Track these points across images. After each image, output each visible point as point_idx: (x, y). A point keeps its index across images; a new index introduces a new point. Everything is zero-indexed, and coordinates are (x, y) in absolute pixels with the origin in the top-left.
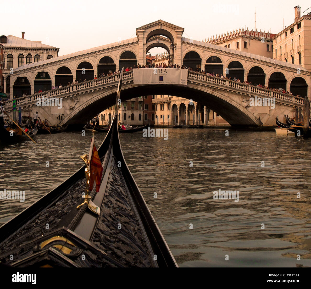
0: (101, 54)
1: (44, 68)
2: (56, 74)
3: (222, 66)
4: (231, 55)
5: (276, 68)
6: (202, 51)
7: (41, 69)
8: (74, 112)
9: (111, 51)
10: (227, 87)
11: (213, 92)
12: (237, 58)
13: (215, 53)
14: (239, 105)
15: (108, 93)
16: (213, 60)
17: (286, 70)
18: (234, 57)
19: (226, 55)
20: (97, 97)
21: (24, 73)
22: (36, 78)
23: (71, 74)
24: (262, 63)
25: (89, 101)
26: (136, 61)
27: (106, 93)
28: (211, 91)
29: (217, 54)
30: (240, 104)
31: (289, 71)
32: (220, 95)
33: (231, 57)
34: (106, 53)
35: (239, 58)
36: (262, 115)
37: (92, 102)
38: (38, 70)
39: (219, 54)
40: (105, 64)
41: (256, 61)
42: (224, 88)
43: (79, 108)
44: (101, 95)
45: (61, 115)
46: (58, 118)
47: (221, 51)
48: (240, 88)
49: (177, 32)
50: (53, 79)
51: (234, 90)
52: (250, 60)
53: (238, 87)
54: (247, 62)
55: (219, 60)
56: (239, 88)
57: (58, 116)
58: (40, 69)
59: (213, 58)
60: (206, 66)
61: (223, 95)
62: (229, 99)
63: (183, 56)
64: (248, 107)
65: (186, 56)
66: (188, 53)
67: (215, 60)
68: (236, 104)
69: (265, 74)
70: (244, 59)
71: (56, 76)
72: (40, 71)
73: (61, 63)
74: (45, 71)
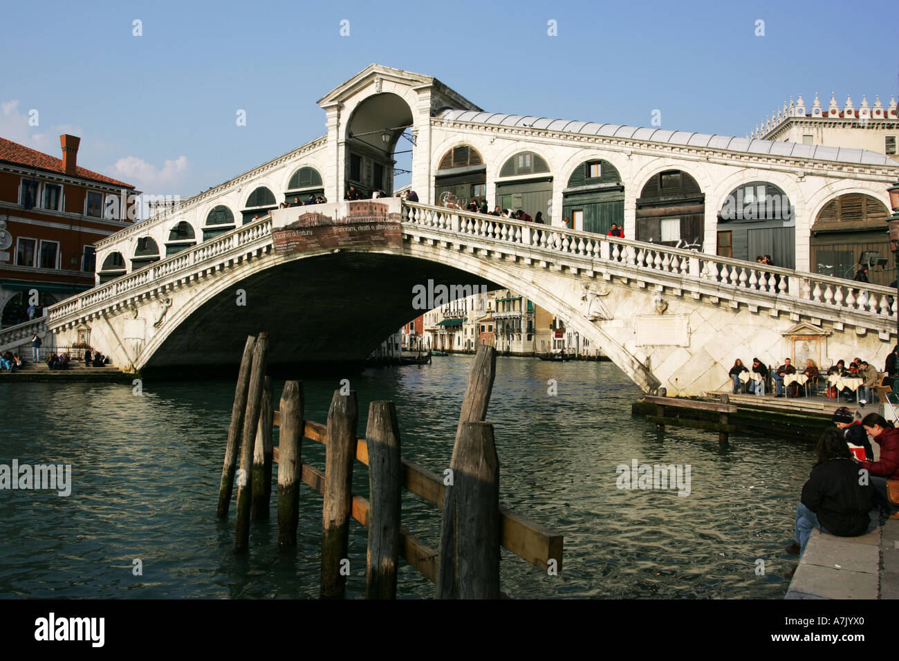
0: (251, 182)
2: (169, 240)
5: (747, 167)
6: (488, 139)
7: (144, 231)
8: (160, 334)
10: (522, 249)
11: (485, 267)
12: (598, 149)
13: (526, 141)
14: (570, 312)
17: (793, 172)
18: (589, 148)
19: (562, 145)
20: (204, 293)
22: (136, 253)
23: (194, 238)
24: (693, 155)
25: (188, 306)
28: (479, 264)
29: (533, 145)
30: (572, 309)
31: (806, 174)
32: (506, 277)
33: (581, 147)
34: (259, 178)
35: (607, 146)
36: (659, 350)
37: (195, 308)
38: (139, 233)
39: (540, 142)
40: (258, 208)
41: (666, 151)
43: (170, 324)
44: (211, 288)
45: (139, 342)
46: (135, 348)
48: (570, 251)
49: (418, 90)
50: (163, 253)
51: (549, 260)
52: (644, 149)
54: (634, 156)
55: (540, 164)
57: (135, 342)
58: (142, 232)
59: (521, 158)
60: (499, 185)
61: (514, 277)
62: (535, 291)
63: (436, 163)
64: (603, 321)
65: (445, 163)
66: (450, 152)
67: (528, 163)
68: (562, 308)
69: (704, 194)
70: (625, 149)
71: (168, 247)
72: (143, 236)
73: (177, 213)
74: (152, 234)
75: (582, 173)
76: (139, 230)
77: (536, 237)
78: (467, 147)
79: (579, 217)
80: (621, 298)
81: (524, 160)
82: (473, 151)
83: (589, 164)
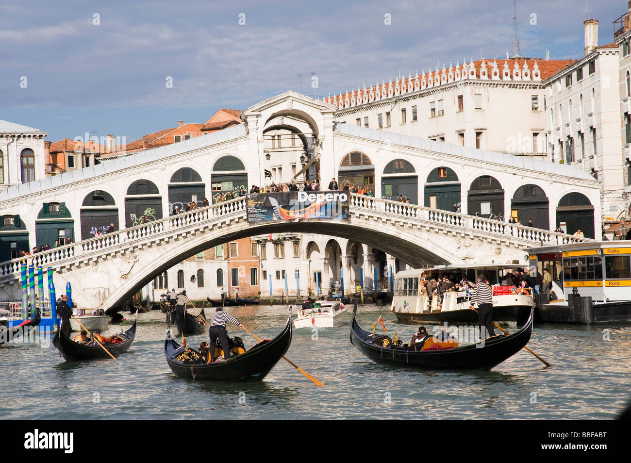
0: (174, 163)
1: (56, 195)
2: (83, 205)
3: (416, 177)
4: (433, 155)
5: (525, 176)
6: (375, 149)
7: (51, 196)
8: (129, 282)
9: (195, 157)
10: (426, 222)
11: (399, 231)
12: (445, 161)
13: (400, 152)
14: (450, 255)
15: (196, 243)
16: (397, 167)
17: (548, 180)
18: (439, 160)
19: (423, 157)
20: (175, 250)
21: (12, 207)
22: (40, 216)
24: (497, 168)
25: (159, 259)
26: (246, 175)
27: (192, 242)
28: (396, 230)
29: (404, 155)
30: (452, 254)
31: (553, 181)
32: (413, 236)
33: (434, 159)
34: (183, 160)
35: (450, 160)
38: (42, 198)
39: (409, 154)
40: (183, 183)
41: (483, 165)
42: (420, 224)
43: (138, 274)
44: (182, 246)
45: (102, 291)
46: (97, 295)
47: (413, 148)
48: (451, 223)
49: (323, 113)
50: (76, 217)
51: (440, 228)
52: (471, 163)
53: (447, 221)
54: (465, 167)
55: (409, 167)
56: (449, 222)
57: (96, 291)
58: (48, 197)
59: (396, 163)
60: (383, 179)
61: (418, 237)
62: (430, 244)
63: (339, 161)
64: (468, 259)
65: (345, 162)
66: (348, 156)
67: (402, 166)
68: (446, 253)
69: (504, 189)
70: (460, 162)
71: (82, 211)
72: (48, 201)
73: (91, 183)
74: (59, 200)
75: (435, 174)
76: (43, 196)
77: (432, 216)
78: (360, 153)
79: (433, 200)
80: (477, 247)
81: (399, 164)
82: (364, 156)
83: (439, 169)
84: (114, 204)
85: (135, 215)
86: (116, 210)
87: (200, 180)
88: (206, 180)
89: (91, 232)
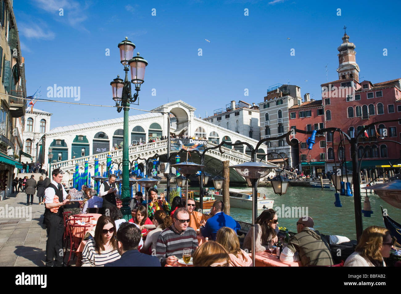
0: (134, 123)
1: (82, 132)
2: (94, 138)
3: (219, 138)
4: (224, 131)
6: (207, 127)
7: (80, 132)
9: (143, 122)
12: (228, 134)
13: (214, 129)
16: (213, 134)
18: (226, 133)
19: (221, 132)
21: (61, 136)
22: (74, 141)
26: (161, 131)
33: (224, 133)
34: (138, 123)
39: (217, 130)
40: (137, 132)
41: (238, 137)
42: (229, 155)
49: (191, 111)
50: (91, 143)
54: (233, 136)
55: (217, 135)
60: (209, 138)
63: (195, 130)
65: (197, 130)
66: (198, 128)
71: (94, 141)
72: (78, 134)
73: (98, 128)
74: (84, 134)
75: (224, 138)
76: (76, 132)
82: (203, 129)
83: (226, 136)
84: (108, 139)
85: (116, 144)
86: (108, 141)
87: (144, 131)
88: (147, 132)
89: (97, 151)
